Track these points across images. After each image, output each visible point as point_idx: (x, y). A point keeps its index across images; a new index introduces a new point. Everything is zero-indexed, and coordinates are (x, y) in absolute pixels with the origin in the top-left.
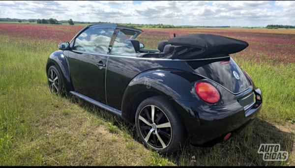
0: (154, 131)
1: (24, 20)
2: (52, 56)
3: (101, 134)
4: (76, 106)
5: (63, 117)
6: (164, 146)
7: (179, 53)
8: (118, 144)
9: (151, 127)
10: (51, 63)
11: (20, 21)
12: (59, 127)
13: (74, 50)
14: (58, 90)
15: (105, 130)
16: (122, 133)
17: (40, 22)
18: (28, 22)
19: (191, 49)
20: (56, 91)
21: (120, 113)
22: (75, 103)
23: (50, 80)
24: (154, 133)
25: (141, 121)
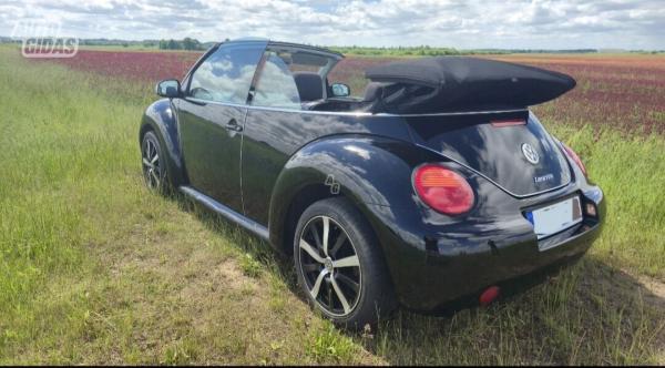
0: (328, 275)
1: (133, 43)
2: (151, 111)
3: (225, 277)
4: (189, 217)
5: (158, 238)
6: (347, 309)
7: (390, 99)
8: (254, 300)
9: (323, 266)
10: (147, 126)
11: (125, 44)
12: (142, 258)
13: (188, 98)
14: (158, 182)
15: (236, 269)
16: (268, 276)
17: (164, 45)
18: (142, 47)
19: (415, 88)
20: (154, 184)
21: (265, 233)
22: (187, 210)
23: (146, 161)
24: (327, 279)
25: (305, 253)
